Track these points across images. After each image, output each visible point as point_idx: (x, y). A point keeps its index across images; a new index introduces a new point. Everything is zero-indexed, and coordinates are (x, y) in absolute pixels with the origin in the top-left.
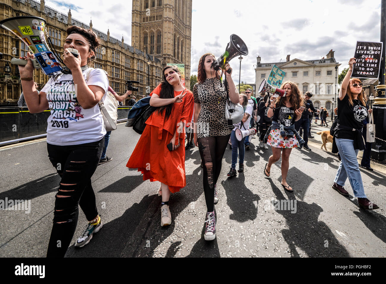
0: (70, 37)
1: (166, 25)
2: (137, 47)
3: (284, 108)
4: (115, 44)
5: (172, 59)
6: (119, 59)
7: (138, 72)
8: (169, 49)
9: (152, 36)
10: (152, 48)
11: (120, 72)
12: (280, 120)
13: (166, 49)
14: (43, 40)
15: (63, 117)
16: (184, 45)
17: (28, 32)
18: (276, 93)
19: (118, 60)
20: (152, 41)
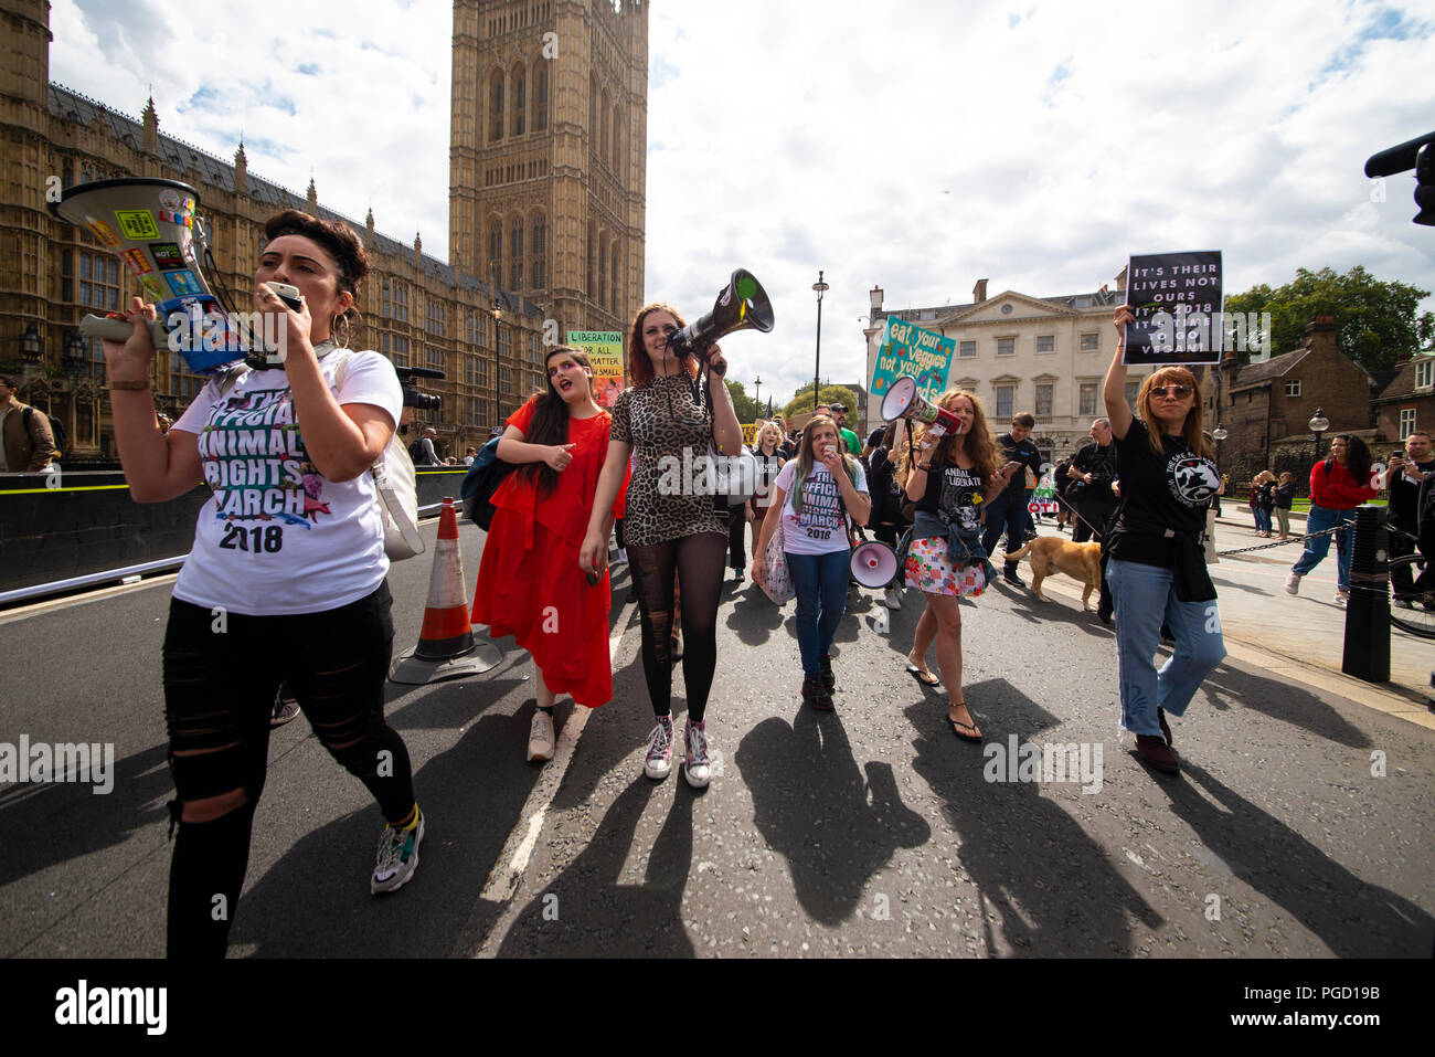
0: (276, 245)
1: (561, 191)
2: (468, 268)
3: (953, 472)
4: (393, 257)
5: (582, 306)
6: (407, 309)
7: (470, 350)
8: (571, 272)
9: (514, 232)
10: (517, 269)
11: (411, 352)
12: (944, 509)
13: (561, 272)
14: (190, 258)
15: (262, 512)
16: (622, 258)
17: (143, 229)
18: (939, 423)
19: (404, 312)
20: (516, 250)
